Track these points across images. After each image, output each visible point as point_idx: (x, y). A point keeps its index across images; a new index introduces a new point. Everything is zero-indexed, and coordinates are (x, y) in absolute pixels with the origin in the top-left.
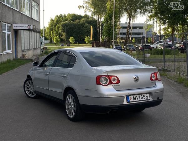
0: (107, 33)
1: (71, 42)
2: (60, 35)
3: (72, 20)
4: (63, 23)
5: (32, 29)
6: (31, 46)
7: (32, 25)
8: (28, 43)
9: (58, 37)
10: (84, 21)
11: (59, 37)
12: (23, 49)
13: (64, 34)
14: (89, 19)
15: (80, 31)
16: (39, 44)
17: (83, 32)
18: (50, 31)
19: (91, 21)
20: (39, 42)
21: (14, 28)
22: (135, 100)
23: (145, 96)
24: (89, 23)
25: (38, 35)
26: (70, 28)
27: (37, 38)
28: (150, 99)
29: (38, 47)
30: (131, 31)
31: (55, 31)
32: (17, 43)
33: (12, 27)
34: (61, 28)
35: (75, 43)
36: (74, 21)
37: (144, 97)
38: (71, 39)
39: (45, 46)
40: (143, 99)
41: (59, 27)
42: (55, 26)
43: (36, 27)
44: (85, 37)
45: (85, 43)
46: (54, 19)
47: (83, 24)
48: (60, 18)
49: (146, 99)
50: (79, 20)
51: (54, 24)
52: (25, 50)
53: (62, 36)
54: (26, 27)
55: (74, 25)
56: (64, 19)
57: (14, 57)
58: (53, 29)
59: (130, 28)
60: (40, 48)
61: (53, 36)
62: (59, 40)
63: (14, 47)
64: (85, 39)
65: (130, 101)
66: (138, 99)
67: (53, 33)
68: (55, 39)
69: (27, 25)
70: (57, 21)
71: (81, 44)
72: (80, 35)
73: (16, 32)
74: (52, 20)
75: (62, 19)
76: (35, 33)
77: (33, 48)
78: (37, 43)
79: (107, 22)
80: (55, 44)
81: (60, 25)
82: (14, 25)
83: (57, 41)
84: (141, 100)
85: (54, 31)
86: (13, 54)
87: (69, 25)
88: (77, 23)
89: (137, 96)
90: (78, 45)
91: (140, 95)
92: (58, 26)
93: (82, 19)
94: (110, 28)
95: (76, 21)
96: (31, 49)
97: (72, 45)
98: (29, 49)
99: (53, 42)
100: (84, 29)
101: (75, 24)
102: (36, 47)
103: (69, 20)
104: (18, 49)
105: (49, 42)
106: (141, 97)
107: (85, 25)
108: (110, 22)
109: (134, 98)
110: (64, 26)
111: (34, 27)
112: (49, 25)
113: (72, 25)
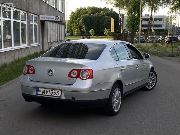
0: (131, 25)
1: (91, 34)
2: (80, 28)
3: (92, 13)
4: (83, 15)
5: (59, 20)
6: (56, 38)
7: (59, 17)
8: (54, 35)
9: (78, 29)
10: (103, 13)
11: (80, 29)
12: (49, 41)
13: (84, 26)
14: (109, 12)
15: (100, 24)
16: (64, 36)
17: (103, 24)
18: (71, 24)
19: (110, 14)
20: (64, 34)
21: (41, 19)
22: (43, 94)
23: (56, 92)
24: (108, 16)
25: (63, 27)
26: (90, 21)
27: (62, 30)
28: (61, 97)
29: (62, 40)
30: (153, 23)
31: (76, 23)
32: (44, 35)
33: (39, 18)
34: (81, 20)
35: (95, 35)
36: (93, 14)
37: (54, 92)
38: (91, 31)
39: (68, 38)
40: (53, 95)
41: (79, 20)
42: (76, 19)
43: (63, 19)
44: (105, 30)
45: (104, 35)
46: (74, 12)
47: (103, 16)
48: (80, 11)
49: (56, 95)
50: (99, 12)
51: (75, 17)
52: (52, 42)
53: (82, 28)
54: (53, 18)
55: (94, 18)
56: (84, 11)
57: (40, 50)
58: (74, 21)
59: (152, 20)
60: (64, 40)
61: (74, 28)
62: (80, 32)
63: (41, 39)
64: (105, 32)
65: (39, 93)
66: (47, 93)
67: (73, 26)
68: (76, 31)
69: (54, 17)
70: (77, 14)
71: (100, 37)
72: (100, 27)
73: (43, 23)
74: (73, 12)
75: (82, 12)
76: (60, 25)
77: (58, 40)
78: (62, 35)
79: (131, 13)
80: (76, 36)
81: (80, 18)
82: (41, 16)
83: (78, 33)
84: (50, 95)
85: (74, 23)
86: (40, 47)
87: (89, 18)
88: (97, 16)
89: (47, 90)
90: (98, 37)
91: (51, 90)
92: (78, 18)
93: (102, 12)
94: (134, 20)
95: (96, 14)
96: (56, 41)
97: (92, 37)
98: (54, 42)
99: (73, 35)
100: (104, 22)
101: (95, 16)
102: (60, 40)
103: (89, 13)
104: (45, 41)
105: (70, 35)
106: (51, 92)
107: (104, 17)
108: (134, 13)
109: (43, 92)
110: (85, 19)
111: (62, 18)
112: (70, 17)
113: (92, 18)
